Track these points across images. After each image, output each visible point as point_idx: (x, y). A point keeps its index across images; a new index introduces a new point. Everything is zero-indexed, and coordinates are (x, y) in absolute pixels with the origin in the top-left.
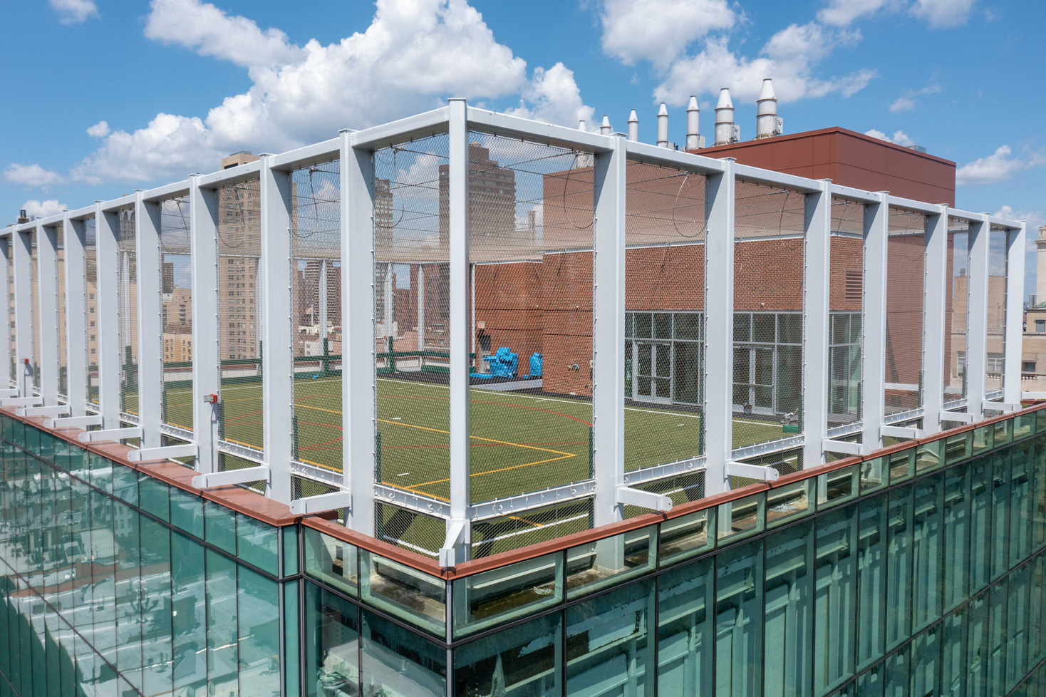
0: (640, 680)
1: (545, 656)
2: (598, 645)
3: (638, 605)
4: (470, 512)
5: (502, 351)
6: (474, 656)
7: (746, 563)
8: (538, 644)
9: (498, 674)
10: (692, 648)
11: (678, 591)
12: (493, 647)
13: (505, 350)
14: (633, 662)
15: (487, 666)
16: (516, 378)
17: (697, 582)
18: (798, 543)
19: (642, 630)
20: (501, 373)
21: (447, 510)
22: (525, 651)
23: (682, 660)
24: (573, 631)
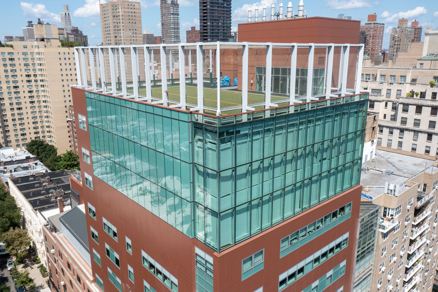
0: (250, 141)
1: (232, 133)
2: (242, 133)
3: (249, 127)
4: (221, 109)
5: (226, 77)
6: (221, 131)
7: (272, 122)
8: (231, 131)
9: (225, 134)
10: (260, 137)
11: (257, 126)
12: (225, 130)
13: (227, 77)
14: (249, 138)
15: (223, 132)
16: (230, 86)
17: (261, 125)
18: (284, 120)
19: (250, 132)
20: (225, 84)
21: (217, 109)
22: (229, 131)
23: (258, 139)
24: (237, 129)
